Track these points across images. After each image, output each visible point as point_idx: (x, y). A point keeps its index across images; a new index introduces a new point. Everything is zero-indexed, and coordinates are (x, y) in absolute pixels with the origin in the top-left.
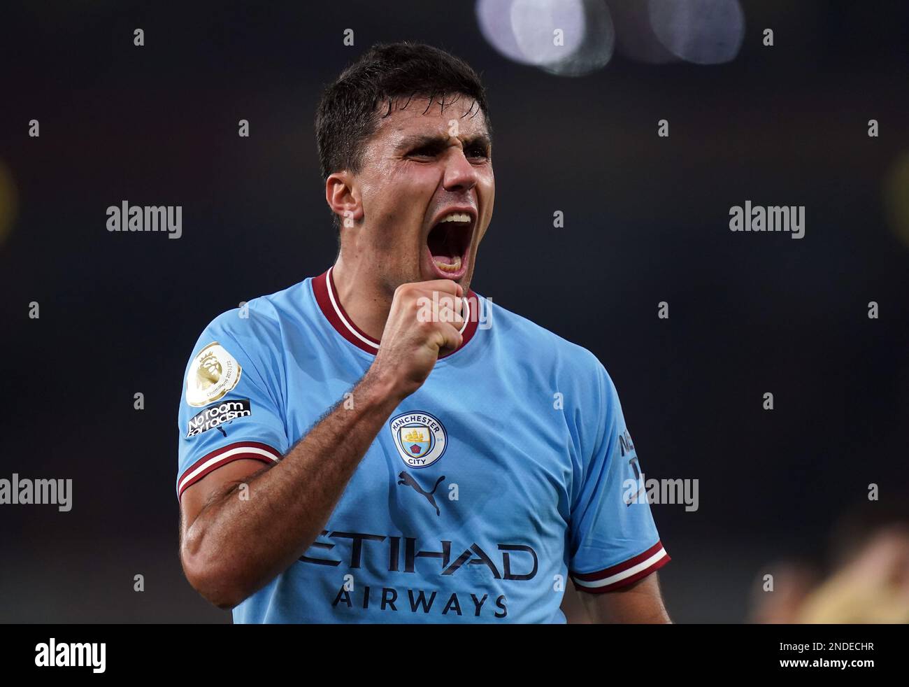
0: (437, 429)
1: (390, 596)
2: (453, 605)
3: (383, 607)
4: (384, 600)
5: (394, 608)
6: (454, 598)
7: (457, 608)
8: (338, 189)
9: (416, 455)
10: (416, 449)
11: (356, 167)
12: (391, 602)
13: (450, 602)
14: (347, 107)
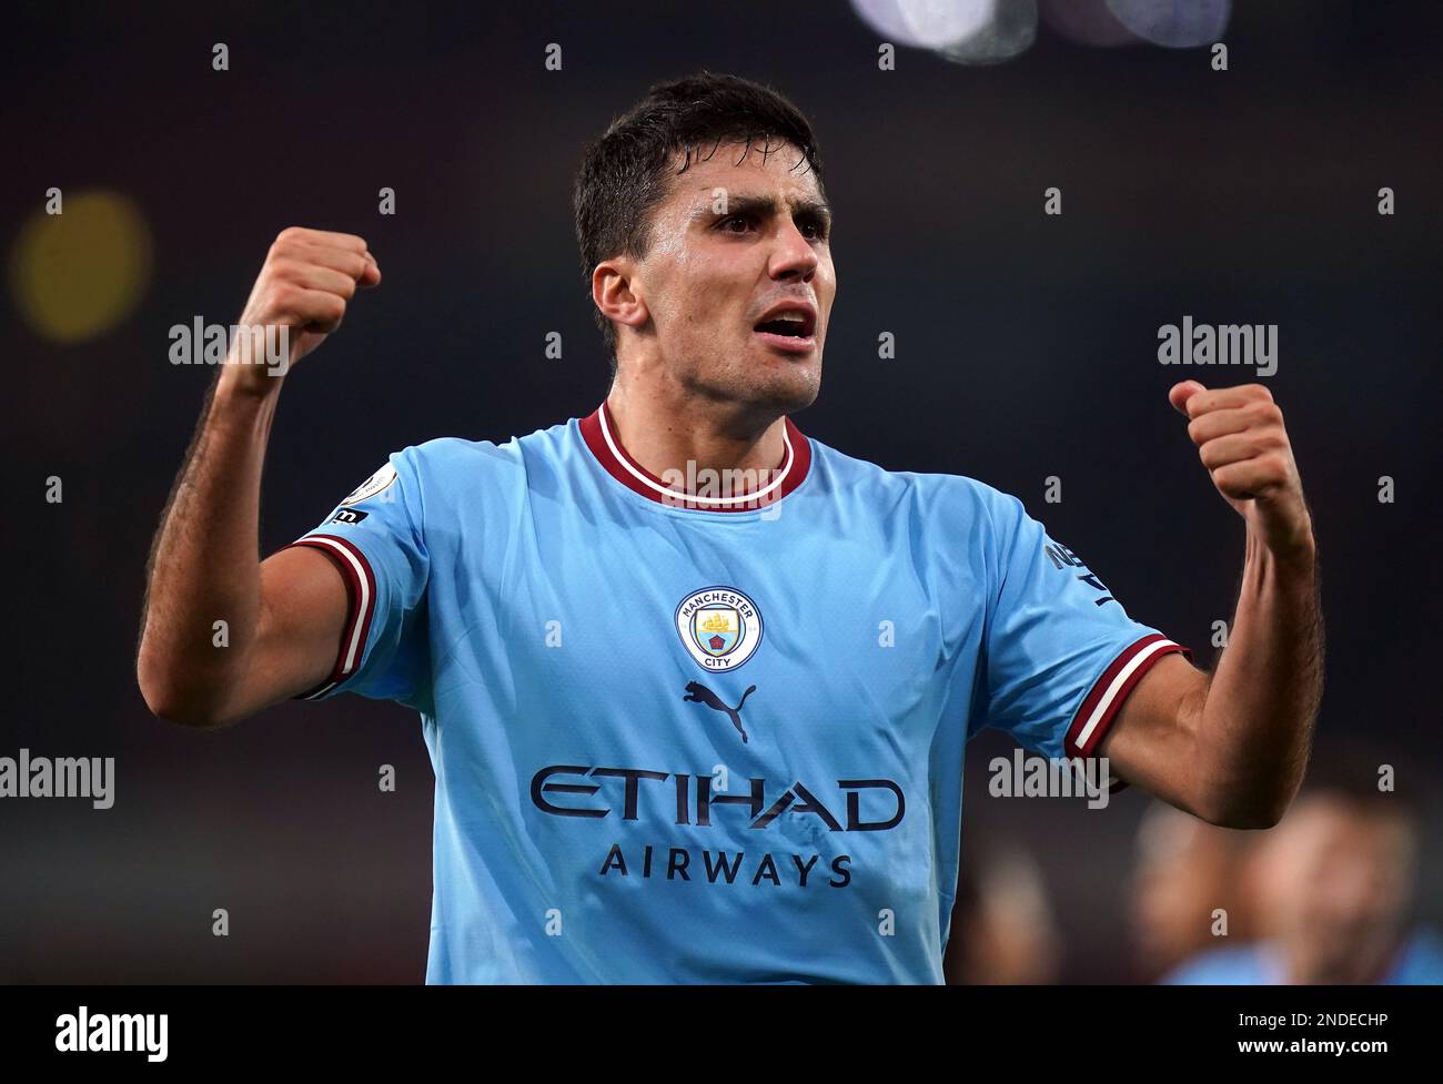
0: (749, 614)
1: (680, 860)
2: (767, 871)
3: (671, 876)
4: (672, 866)
5: (686, 877)
6: (768, 861)
7: (774, 876)
8: (610, 283)
9: (717, 652)
10: (717, 642)
11: (639, 249)
12: (682, 869)
13: (763, 867)
14: (623, 165)
